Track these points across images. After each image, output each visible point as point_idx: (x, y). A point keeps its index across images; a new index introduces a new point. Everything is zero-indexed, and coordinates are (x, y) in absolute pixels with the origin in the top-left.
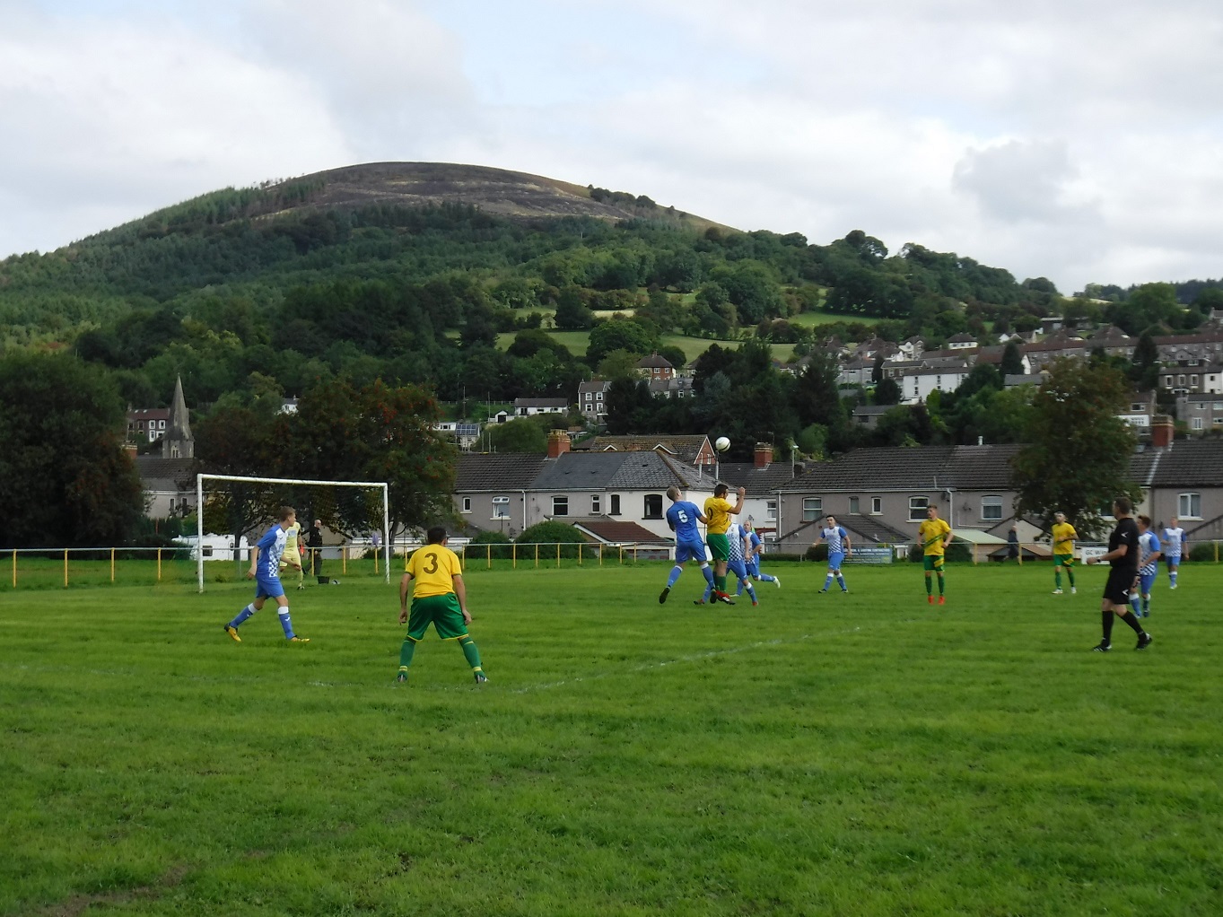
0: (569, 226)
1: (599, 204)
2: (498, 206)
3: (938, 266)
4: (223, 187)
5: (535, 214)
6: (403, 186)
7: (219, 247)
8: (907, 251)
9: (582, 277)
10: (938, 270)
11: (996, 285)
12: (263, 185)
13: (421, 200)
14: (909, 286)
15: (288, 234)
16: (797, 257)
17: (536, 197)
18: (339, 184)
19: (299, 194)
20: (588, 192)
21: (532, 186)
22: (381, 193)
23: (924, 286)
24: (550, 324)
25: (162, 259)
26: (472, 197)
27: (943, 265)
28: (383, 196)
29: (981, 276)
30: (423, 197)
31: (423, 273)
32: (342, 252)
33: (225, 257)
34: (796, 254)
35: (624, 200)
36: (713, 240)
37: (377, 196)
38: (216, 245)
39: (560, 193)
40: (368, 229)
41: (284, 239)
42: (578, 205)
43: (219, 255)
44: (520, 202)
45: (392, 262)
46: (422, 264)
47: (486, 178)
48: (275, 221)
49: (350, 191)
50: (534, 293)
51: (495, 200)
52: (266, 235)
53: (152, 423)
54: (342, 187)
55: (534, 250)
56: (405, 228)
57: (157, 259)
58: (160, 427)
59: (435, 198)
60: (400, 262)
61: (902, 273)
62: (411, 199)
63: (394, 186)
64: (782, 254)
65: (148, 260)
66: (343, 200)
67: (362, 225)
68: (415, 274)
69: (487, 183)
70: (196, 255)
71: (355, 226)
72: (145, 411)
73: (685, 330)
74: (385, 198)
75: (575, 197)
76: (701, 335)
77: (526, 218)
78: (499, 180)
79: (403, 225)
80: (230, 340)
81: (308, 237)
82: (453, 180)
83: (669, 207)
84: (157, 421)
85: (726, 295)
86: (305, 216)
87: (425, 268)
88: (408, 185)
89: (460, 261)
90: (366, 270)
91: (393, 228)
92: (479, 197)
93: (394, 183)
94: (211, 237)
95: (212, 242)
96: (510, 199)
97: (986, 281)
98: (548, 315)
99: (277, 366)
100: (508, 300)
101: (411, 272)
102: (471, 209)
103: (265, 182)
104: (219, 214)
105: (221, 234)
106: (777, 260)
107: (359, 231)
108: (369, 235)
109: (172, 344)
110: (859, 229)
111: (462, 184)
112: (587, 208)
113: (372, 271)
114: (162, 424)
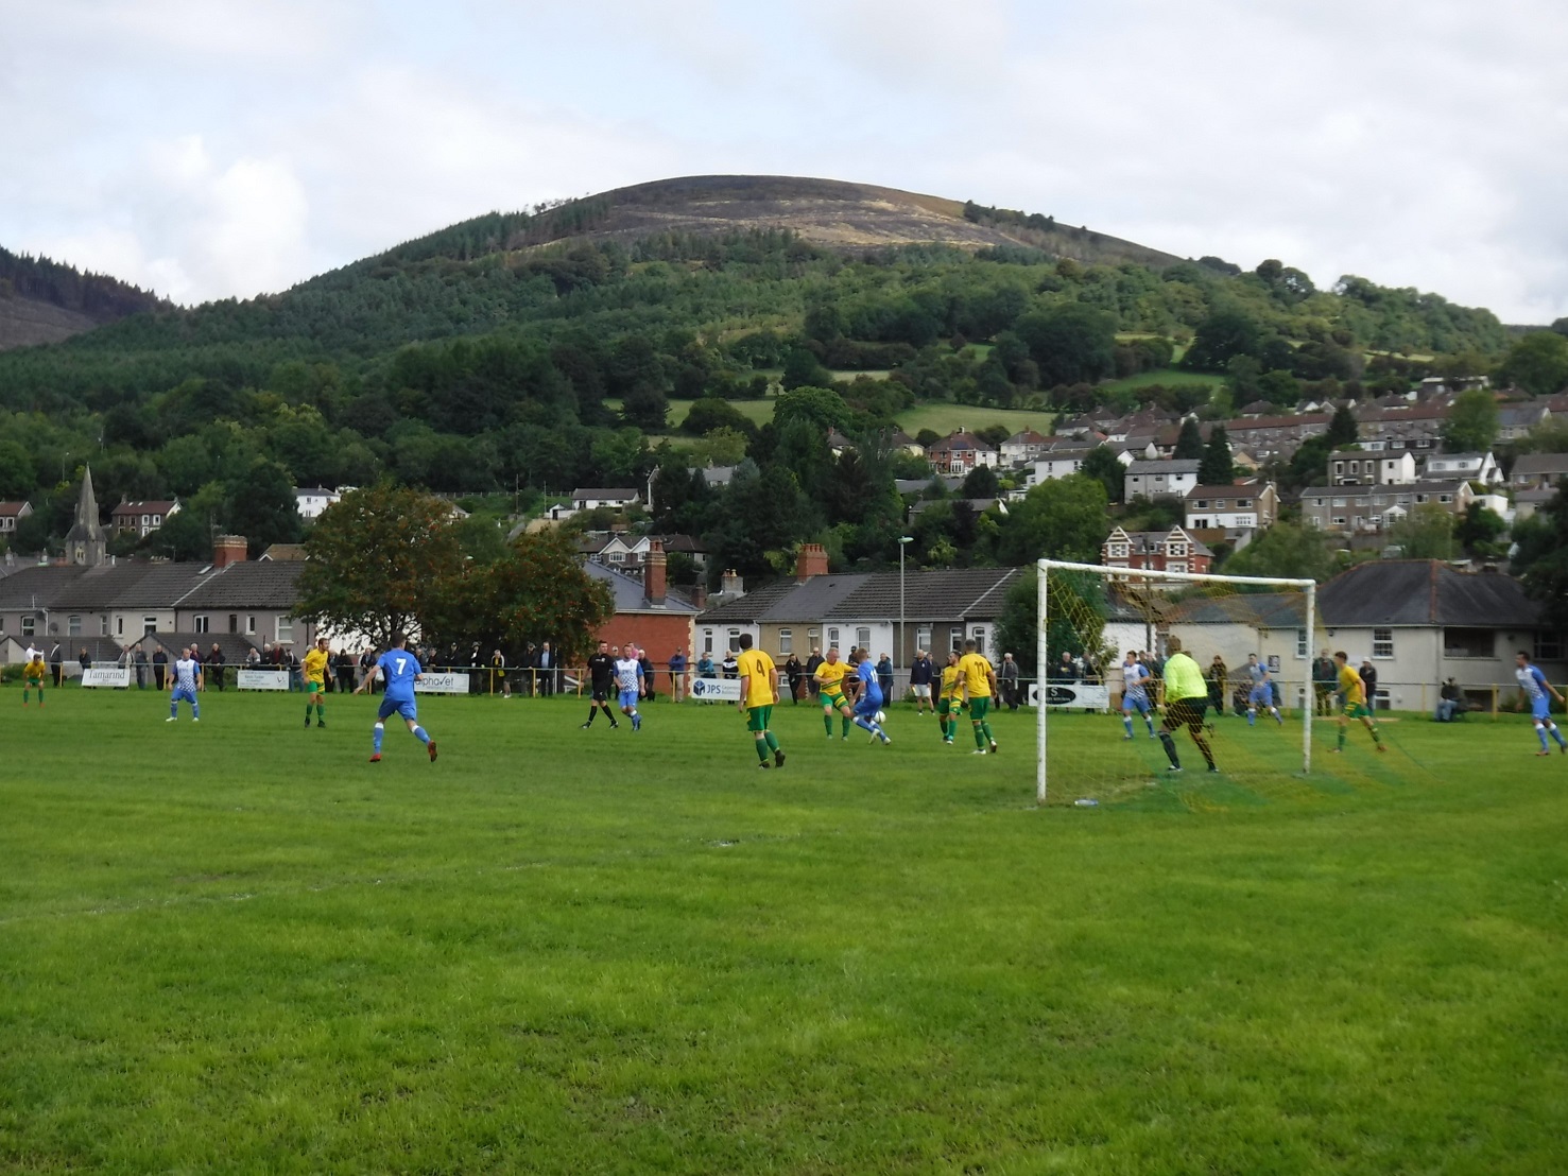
0: (913, 258)
1: (973, 226)
2: (832, 230)
3: (1384, 306)
4: (486, 212)
5: (878, 241)
6: (710, 207)
7: (458, 290)
8: (1344, 286)
9: (864, 327)
10: (1384, 311)
11: (1467, 330)
12: (537, 208)
13: (729, 225)
14: (1333, 335)
15: (547, 272)
16: (1178, 297)
17: (884, 218)
18: (629, 205)
19: (574, 220)
20: (960, 211)
21: (883, 204)
22: (679, 218)
23: (1352, 333)
24: (777, 389)
25: (384, 306)
26: (797, 220)
27: (1392, 304)
28: (681, 221)
29: (1445, 319)
30: (731, 222)
31: (696, 322)
32: (602, 296)
33: (464, 303)
34: (1179, 292)
35: (1010, 220)
36: (1064, 276)
37: (673, 220)
38: (454, 288)
39: (920, 213)
40: (652, 264)
41: (542, 279)
42: (940, 229)
43: (456, 299)
44: (859, 226)
45: (662, 308)
46: (697, 310)
47: (820, 195)
48: (536, 255)
49: (640, 214)
50: (789, 349)
51: (826, 224)
52: (519, 275)
53: (146, 519)
54: (631, 210)
55: (839, 290)
56: (700, 263)
57: (378, 306)
58: (154, 523)
59: (748, 222)
60: (669, 308)
61: (1326, 316)
62: (717, 225)
63: (699, 208)
64: (1157, 292)
65: (366, 308)
66: (629, 227)
67: (646, 259)
68: (686, 323)
69: (821, 202)
70: (427, 301)
71: (635, 260)
72: (140, 504)
73: (957, 395)
74: (683, 223)
75: (941, 218)
76: (979, 402)
77: (863, 247)
78: (838, 197)
79: (698, 259)
80: (309, 415)
81: (573, 276)
82: (776, 199)
83: (1080, 227)
84: (151, 515)
85: (1025, 349)
86: (574, 248)
87: (700, 315)
88: (716, 206)
89: (742, 305)
90: (625, 317)
91: (685, 263)
92: (806, 219)
93: (698, 204)
94: (449, 278)
95: (449, 284)
96: (848, 222)
97: (1450, 324)
98: (774, 379)
99: (311, 450)
100: (750, 358)
101: (681, 321)
102: (786, 237)
103: (540, 205)
104: (474, 247)
105: (462, 273)
106: (1150, 301)
107: (641, 267)
108: (651, 272)
109: (218, 421)
110: (1273, 258)
111: (788, 203)
112: (951, 232)
113: (632, 318)
114: (157, 519)
